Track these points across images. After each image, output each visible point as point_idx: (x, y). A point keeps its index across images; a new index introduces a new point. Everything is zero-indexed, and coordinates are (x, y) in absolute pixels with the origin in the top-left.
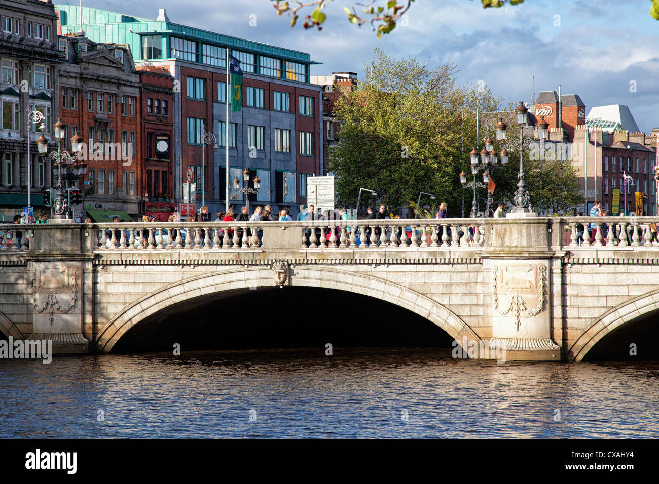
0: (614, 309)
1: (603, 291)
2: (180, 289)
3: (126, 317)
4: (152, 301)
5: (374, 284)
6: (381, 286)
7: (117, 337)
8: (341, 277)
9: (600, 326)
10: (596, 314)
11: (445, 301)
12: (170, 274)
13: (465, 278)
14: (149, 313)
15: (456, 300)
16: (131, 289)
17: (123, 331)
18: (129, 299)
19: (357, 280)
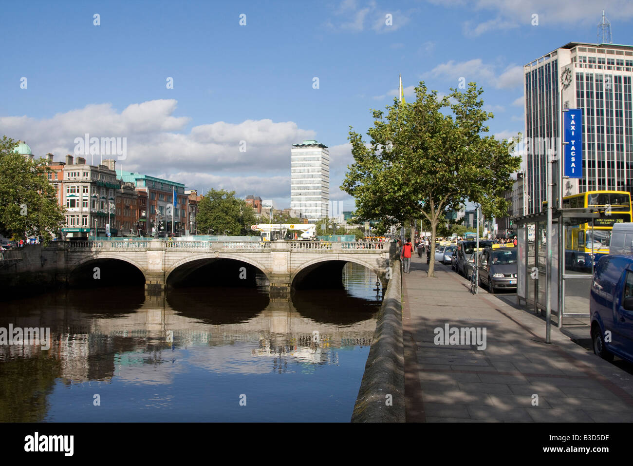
0: (303, 264)
1: (301, 259)
2: (189, 258)
3: (174, 266)
4: (181, 261)
5: (242, 258)
6: (244, 258)
7: (171, 271)
8: (233, 256)
9: (299, 268)
10: (299, 265)
11: (261, 262)
12: (186, 254)
13: (265, 256)
14: (180, 264)
15: (263, 262)
16: (175, 258)
17: (173, 269)
18: (175, 261)
19: (238, 257)
